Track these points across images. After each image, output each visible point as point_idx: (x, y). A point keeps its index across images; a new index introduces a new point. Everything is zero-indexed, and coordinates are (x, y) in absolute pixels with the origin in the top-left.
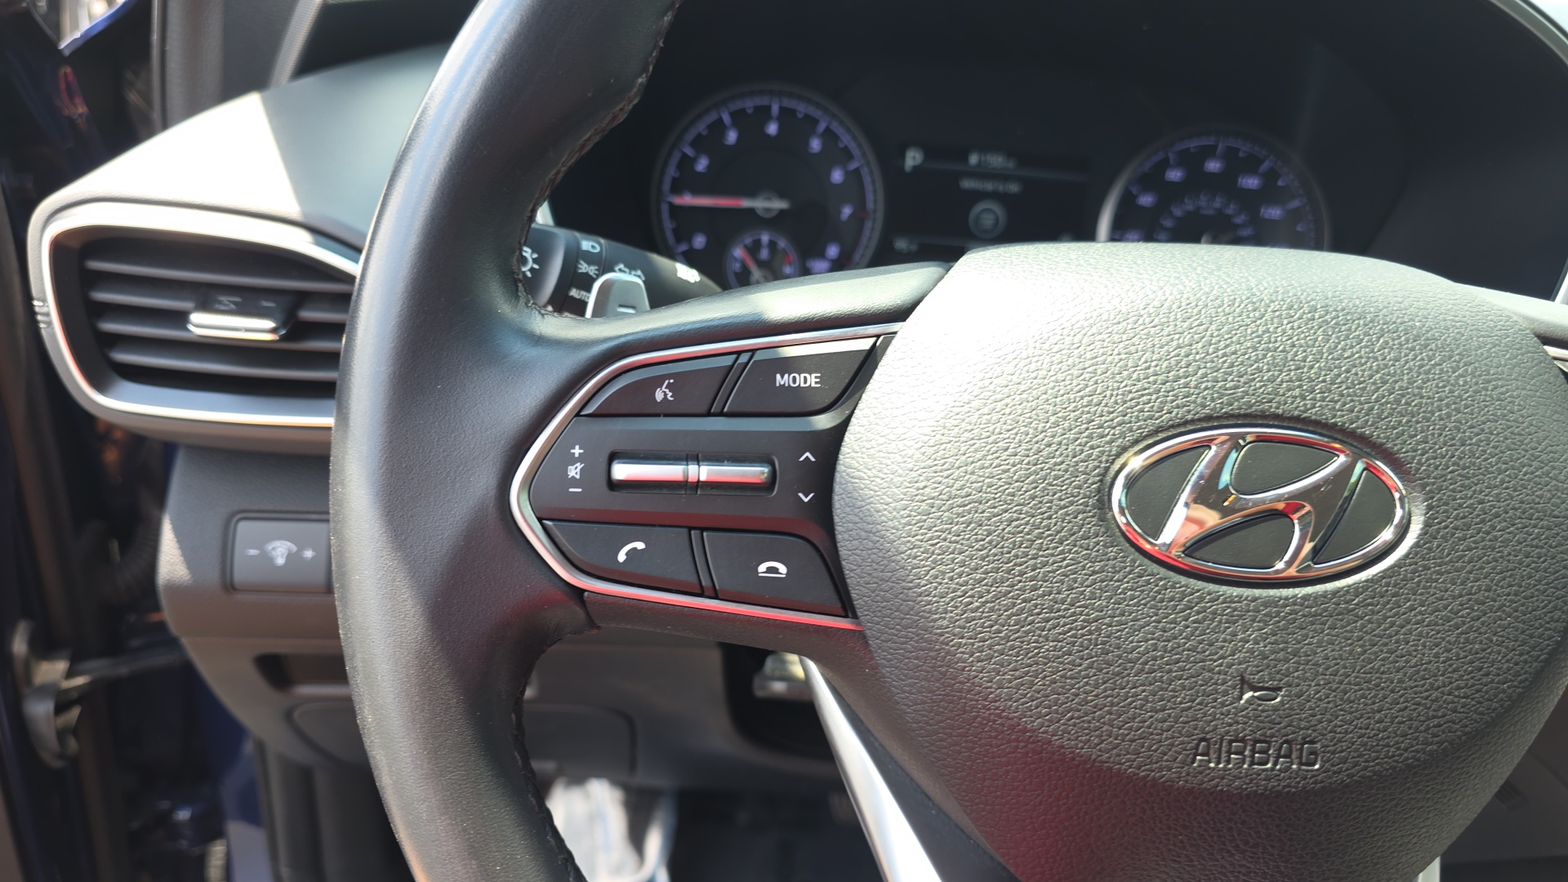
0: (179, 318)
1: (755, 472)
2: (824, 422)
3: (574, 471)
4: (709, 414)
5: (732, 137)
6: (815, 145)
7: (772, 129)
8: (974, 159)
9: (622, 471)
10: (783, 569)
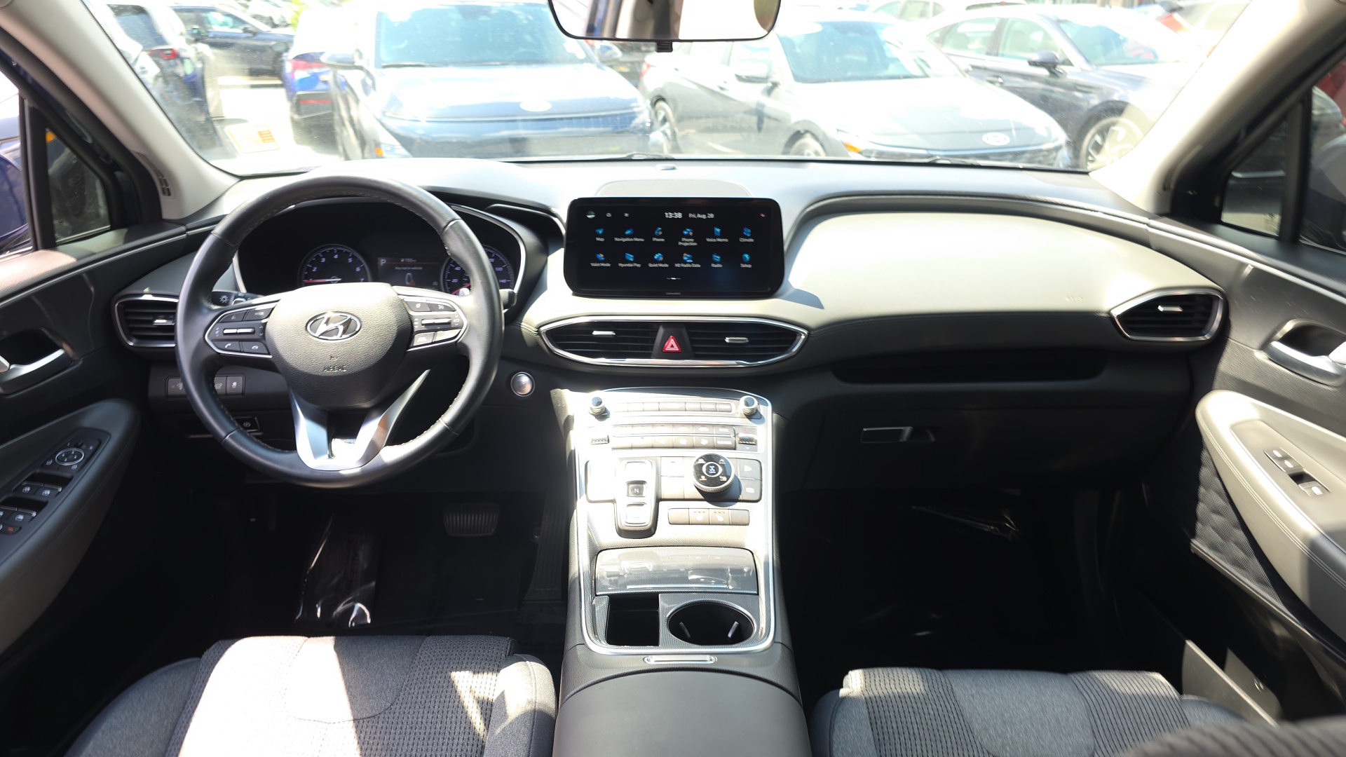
0: (151, 322)
1: (249, 330)
2: (264, 321)
3: (217, 332)
4: (242, 321)
5: (323, 260)
6: (350, 260)
7: (336, 257)
8: (402, 260)
9: (226, 331)
10: (257, 347)
